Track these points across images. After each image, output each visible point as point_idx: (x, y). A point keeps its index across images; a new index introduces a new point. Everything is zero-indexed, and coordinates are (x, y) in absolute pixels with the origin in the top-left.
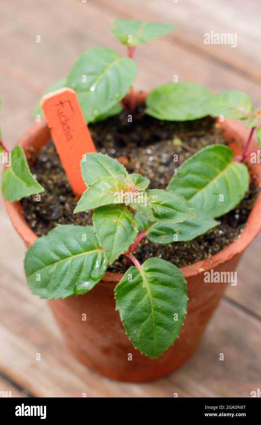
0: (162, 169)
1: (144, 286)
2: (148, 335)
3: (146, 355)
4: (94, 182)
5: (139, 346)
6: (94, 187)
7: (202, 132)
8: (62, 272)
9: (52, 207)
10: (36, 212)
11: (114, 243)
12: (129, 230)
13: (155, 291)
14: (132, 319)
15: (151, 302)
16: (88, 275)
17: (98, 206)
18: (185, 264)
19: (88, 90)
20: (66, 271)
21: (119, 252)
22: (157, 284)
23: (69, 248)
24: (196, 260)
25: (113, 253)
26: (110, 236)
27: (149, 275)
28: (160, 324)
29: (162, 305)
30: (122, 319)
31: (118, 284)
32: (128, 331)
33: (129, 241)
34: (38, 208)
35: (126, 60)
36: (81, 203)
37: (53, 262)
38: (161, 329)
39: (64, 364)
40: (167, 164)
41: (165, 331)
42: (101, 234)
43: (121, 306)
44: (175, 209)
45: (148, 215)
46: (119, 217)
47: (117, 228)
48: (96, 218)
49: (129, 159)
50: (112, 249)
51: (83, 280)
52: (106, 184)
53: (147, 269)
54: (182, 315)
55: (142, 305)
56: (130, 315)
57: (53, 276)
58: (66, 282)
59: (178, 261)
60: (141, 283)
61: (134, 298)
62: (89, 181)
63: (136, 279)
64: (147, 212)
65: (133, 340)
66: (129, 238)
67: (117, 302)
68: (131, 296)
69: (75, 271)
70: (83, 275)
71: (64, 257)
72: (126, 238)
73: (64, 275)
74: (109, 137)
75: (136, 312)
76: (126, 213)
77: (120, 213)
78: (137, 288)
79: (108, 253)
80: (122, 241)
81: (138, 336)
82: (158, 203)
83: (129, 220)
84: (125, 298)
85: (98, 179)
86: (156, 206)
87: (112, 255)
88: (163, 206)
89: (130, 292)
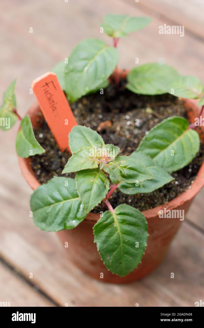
0: (136, 132)
1: (115, 225)
2: (118, 260)
3: (117, 274)
4: (77, 151)
5: (111, 268)
6: (77, 154)
7: (169, 103)
8: (56, 212)
9: (52, 160)
10: (41, 164)
11: (91, 197)
12: (102, 188)
13: (123, 229)
14: (106, 249)
15: (121, 237)
16: (74, 216)
17: (79, 170)
18: (148, 207)
19: (81, 71)
20: (59, 211)
21: (94, 204)
22: (125, 224)
23: (61, 194)
24: (156, 205)
25: (89, 205)
26: (88, 192)
27: (119, 217)
28: (127, 253)
29: (128, 240)
30: (98, 250)
31: (96, 224)
32: (102, 258)
33: (101, 196)
34: (42, 161)
35: (111, 49)
36: (67, 167)
37: (50, 204)
38: (128, 256)
39: (65, 268)
40: (140, 128)
41: (131, 258)
42: (81, 191)
43: (98, 239)
44: (138, 172)
45: (117, 176)
46: (95, 178)
47: (93, 186)
48: (78, 178)
49: (112, 122)
50: (89, 202)
51: (71, 219)
52: (87, 152)
53: (118, 212)
54: (143, 247)
55: (113, 239)
56: (105, 246)
57: (50, 214)
58: (59, 220)
59: (143, 204)
60: (113, 223)
61: (107, 234)
62: (74, 149)
63: (109, 221)
64: (116, 175)
65: (107, 264)
66: (102, 194)
67: (95, 236)
68: (105, 233)
69: (65, 212)
70: (71, 215)
71: (57, 201)
72: (99, 194)
73: (57, 214)
74: (98, 105)
75: (109, 244)
76: (101, 174)
77: (96, 175)
78: (109, 227)
79: (86, 205)
80: (97, 196)
81: (110, 261)
82: (125, 167)
83: (103, 180)
84: (101, 234)
85: (81, 149)
86: (123, 169)
87: (89, 206)
88: (129, 169)
89: (105, 230)
